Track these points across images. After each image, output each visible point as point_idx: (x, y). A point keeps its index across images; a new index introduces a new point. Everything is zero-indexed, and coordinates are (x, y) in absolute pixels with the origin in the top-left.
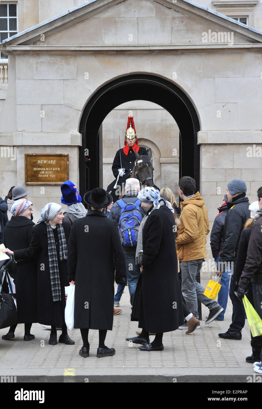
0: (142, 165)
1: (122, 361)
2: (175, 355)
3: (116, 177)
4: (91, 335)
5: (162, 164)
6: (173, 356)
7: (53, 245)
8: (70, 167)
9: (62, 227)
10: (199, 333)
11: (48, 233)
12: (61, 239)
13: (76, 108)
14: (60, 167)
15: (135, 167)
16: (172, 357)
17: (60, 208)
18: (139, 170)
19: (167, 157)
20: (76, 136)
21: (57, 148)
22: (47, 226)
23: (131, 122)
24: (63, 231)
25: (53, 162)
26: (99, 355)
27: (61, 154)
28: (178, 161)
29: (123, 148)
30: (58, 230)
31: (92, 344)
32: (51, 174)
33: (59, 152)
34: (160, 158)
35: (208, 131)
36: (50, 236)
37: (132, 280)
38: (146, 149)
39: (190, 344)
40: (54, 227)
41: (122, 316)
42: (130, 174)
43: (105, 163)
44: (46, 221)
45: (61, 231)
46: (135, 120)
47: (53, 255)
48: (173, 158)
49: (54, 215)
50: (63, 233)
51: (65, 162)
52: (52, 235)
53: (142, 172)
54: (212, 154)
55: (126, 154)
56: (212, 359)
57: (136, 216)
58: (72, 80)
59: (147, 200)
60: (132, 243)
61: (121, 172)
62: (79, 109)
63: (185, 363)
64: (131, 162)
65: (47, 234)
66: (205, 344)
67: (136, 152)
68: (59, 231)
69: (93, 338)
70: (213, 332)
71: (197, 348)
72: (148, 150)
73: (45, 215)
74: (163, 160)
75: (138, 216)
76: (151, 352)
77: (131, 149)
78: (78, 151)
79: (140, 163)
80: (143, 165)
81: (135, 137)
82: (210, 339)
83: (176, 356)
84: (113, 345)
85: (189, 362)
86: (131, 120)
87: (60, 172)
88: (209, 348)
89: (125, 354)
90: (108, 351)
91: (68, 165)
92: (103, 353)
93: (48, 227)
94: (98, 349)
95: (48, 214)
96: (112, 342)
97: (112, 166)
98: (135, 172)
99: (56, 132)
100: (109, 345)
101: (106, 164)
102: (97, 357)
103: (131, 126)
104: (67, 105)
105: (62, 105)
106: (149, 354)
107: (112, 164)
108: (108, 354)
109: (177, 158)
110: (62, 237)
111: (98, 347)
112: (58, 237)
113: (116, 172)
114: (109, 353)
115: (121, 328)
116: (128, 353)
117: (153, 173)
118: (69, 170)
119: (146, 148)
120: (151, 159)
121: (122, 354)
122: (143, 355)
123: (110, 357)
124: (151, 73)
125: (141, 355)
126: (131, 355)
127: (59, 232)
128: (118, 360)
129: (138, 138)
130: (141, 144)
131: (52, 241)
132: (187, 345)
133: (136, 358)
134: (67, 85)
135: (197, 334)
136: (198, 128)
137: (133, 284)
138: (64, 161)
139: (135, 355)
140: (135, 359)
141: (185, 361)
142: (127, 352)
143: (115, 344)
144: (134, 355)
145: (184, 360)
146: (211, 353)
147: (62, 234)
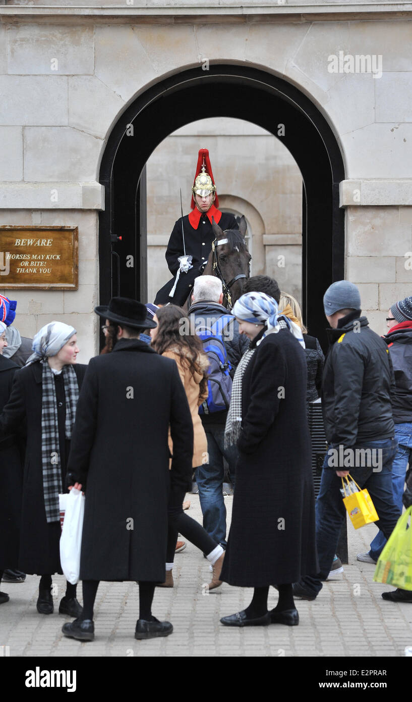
0: (226, 251)
1: (185, 647)
2: (293, 634)
3: (174, 273)
4: (124, 594)
5: (267, 247)
6: (289, 636)
7: (53, 405)
8: (81, 253)
9: (73, 372)
10: (341, 590)
11: (43, 382)
12: (70, 394)
13: (92, 133)
14: (60, 252)
15: (214, 253)
16: (289, 639)
17: (71, 333)
18: (222, 259)
19: (278, 234)
20: (93, 190)
21: (55, 215)
22: (44, 368)
23: (204, 162)
24: (76, 379)
25: (46, 243)
26: (140, 634)
27: (62, 227)
28: (300, 240)
29: (188, 216)
30: (66, 376)
31: (126, 612)
32: (42, 267)
33: (58, 221)
34: (264, 236)
35: (361, 181)
36: (47, 387)
37: (206, 483)
38: (236, 217)
39: (326, 613)
40: (57, 371)
41: (187, 555)
42: (203, 267)
43: (152, 244)
44: (43, 359)
45: (72, 379)
46: (212, 158)
47: (50, 427)
48: (290, 236)
49: (59, 346)
50: (75, 383)
51: (71, 242)
52: (51, 386)
53: (227, 263)
54: (368, 227)
55: (195, 227)
56: (369, 642)
57: (214, 353)
58: (84, 77)
59: (253, 316)
60: (206, 408)
61: (185, 262)
62: (98, 134)
63: (313, 650)
64: (204, 244)
65: (41, 384)
66: (354, 613)
67: (215, 223)
68: (66, 379)
69: (128, 601)
70: (371, 588)
71: (338, 621)
72: (238, 218)
73: (41, 345)
74: (268, 238)
75: (218, 352)
76: (245, 628)
77: (204, 216)
78: (97, 220)
79: (223, 245)
80: (230, 250)
81: (213, 192)
82: (364, 603)
83: (297, 637)
84: (169, 614)
85: (323, 648)
86: (204, 156)
87: (61, 262)
88: (364, 621)
89: (193, 633)
90: (159, 627)
91: (77, 249)
92: (148, 630)
93: (46, 369)
94: (138, 621)
95: (47, 343)
96: (166, 608)
97: (165, 250)
98: (213, 265)
99: (51, 182)
100: (160, 613)
101: (153, 248)
102: (135, 640)
103: (204, 169)
104: (74, 128)
105: (64, 128)
106: (241, 633)
107: (165, 246)
108: (157, 633)
109: (297, 235)
110: (73, 391)
111: (138, 618)
112: (64, 391)
113: (174, 263)
114: (159, 630)
115: (185, 579)
116: (199, 631)
117: (249, 265)
118: (79, 259)
119: (234, 215)
120: (245, 237)
121: (187, 632)
122: (229, 635)
123: (162, 639)
124: (246, 62)
125: (224, 635)
126: (204, 635)
127: (68, 381)
128: (178, 645)
129: (219, 193)
130: (224, 206)
131: (51, 398)
132: (317, 615)
133: (214, 641)
134: (75, 86)
135: (338, 592)
136: (341, 174)
137: (208, 491)
138: (69, 240)
139: (214, 635)
140: (213, 643)
141: (314, 648)
142: (196, 629)
143: (173, 612)
144: (210, 635)
145: (313, 645)
146: (367, 631)
147: (74, 387)
